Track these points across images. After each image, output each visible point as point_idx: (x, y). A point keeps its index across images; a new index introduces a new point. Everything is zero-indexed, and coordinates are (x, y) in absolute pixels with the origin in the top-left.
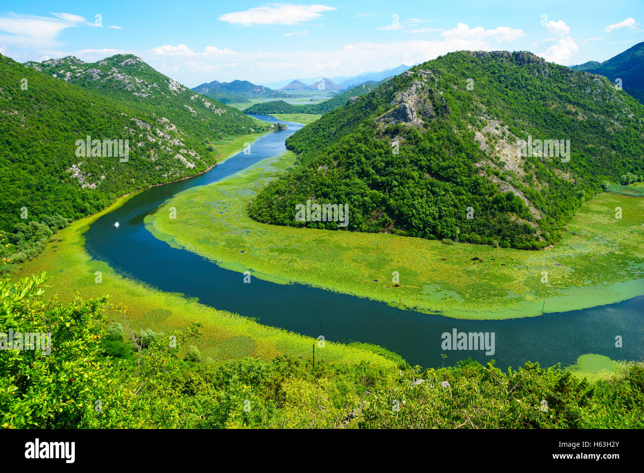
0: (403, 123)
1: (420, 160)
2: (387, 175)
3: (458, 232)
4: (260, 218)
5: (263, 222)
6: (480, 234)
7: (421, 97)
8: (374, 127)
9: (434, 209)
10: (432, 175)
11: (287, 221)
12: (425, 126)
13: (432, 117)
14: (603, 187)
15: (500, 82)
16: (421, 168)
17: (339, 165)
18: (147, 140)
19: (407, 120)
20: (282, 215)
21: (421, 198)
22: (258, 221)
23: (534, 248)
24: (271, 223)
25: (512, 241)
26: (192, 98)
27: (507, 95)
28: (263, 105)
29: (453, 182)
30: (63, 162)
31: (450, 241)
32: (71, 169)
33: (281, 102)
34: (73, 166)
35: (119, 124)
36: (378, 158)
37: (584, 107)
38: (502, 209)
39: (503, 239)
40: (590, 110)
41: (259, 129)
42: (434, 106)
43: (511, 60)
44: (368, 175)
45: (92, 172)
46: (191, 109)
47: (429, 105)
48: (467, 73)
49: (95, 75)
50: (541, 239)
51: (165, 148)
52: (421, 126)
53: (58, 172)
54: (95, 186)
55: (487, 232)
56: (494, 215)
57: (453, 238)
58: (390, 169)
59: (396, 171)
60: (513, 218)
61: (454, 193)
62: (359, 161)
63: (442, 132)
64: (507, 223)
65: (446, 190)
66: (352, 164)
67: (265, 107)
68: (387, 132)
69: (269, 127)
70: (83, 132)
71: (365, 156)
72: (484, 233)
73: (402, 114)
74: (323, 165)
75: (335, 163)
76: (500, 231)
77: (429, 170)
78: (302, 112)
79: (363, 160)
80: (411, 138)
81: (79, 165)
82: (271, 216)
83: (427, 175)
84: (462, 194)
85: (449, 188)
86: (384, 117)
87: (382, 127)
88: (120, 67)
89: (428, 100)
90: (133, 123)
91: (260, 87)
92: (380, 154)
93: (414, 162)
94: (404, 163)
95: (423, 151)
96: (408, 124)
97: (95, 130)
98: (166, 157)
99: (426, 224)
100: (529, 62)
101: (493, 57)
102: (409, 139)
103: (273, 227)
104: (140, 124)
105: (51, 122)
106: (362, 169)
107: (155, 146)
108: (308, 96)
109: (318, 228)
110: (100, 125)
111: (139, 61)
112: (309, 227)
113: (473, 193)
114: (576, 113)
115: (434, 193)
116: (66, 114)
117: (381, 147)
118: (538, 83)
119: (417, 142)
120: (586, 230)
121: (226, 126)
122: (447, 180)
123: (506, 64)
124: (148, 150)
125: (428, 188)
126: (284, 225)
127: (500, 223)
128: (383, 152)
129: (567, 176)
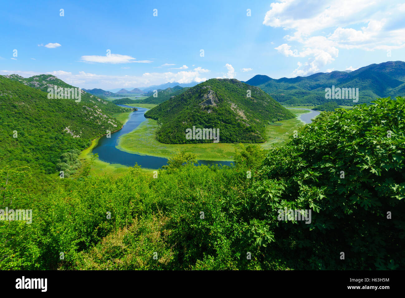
0: (211, 105)
1: (220, 117)
2: (209, 123)
3: (238, 140)
4: (166, 142)
5: (168, 143)
6: (245, 140)
7: (214, 96)
8: (200, 107)
9: (228, 133)
10: (224, 122)
11: (178, 142)
12: (217, 106)
13: (218, 103)
14: (268, 123)
15: (228, 90)
16: (220, 120)
17: (191, 121)
18: (94, 115)
19: (211, 104)
20: (175, 140)
21: (223, 130)
22: (165, 143)
23: (262, 142)
24: (172, 144)
25: (255, 141)
26: (91, 97)
27: (232, 94)
28: (119, 100)
29: (231, 124)
30: (61, 127)
31: (236, 143)
32: (65, 129)
34: (66, 128)
35: (78, 108)
36: (205, 117)
37: (255, 98)
38: (249, 131)
39: (252, 140)
40: (257, 99)
41: (127, 110)
42: (218, 99)
43: (230, 82)
44: (203, 124)
45: (76, 130)
46: (93, 102)
47: (217, 99)
48: (218, 86)
49: (36, 85)
50: (263, 140)
51: (103, 119)
52: (216, 106)
53: (59, 131)
54: (79, 137)
55: (247, 139)
56: (247, 134)
57: (237, 142)
58: (210, 121)
59: (213, 122)
60: (253, 134)
61: (233, 127)
62: (198, 119)
63: (224, 108)
64: (252, 135)
65: (230, 127)
66: (196, 120)
67: (121, 101)
68: (205, 108)
70: (62, 113)
71: (200, 117)
72: (246, 139)
73: (209, 102)
74: (184, 121)
75: (189, 120)
76: (251, 138)
77: (223, 121)
78: (138, 103)
79: (200, 118)
80: (214, 110)
81: (69, 127)
82: (170, 141)
83: (222, 123)
84: (235, 128)
85: (231, 126)
86: (203, 103)
87: (203, 107)
88: (47, 81)
89: (216, 97)
90: (85, 108)
91: (108, 92)
92: (205, 116)
93: (218, 118)
94: (215, 119)
95: (219, 114)
96: (212, 105)
97: (68, 112)
98: (104, 123)
99: (227, 138)
100: (236, 83)
101: (224, 81)
102: (213, 110)
104: (88, 108)
106: (200, 122)
107: (98, 118)
109: (190, 143)
110: (70, 109)
111: (57, 78)
112: (187, 144)
113: (238, 127)
114: (254, 100)
115: (227, 128)
116: (49, 104)
117: (205, 114)
118: (240, 90)
119: (216, 111)
120: (272, 136)
121: (113, 109)
122: (229, 123)
123: (229, 83)
124: (96, 120)
125: (224, 127)
126: (177, 144)
127: (250, 136)
128: (206, 115)
129: (258, 120)
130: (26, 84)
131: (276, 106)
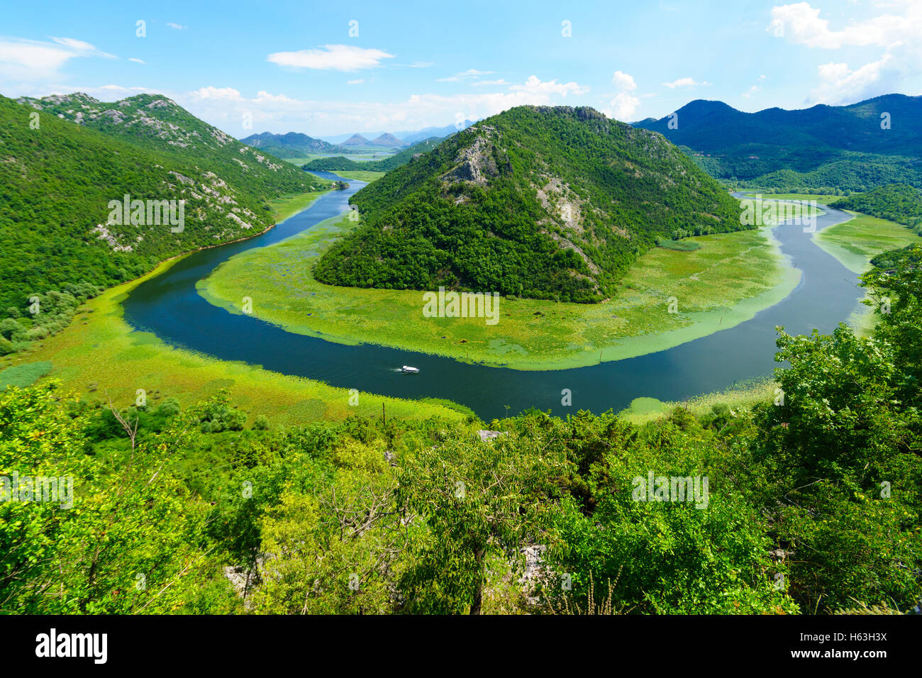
0: (467, 182)
1: (484, 219)
2: (451, 234)
3: (522, 288)
4: (325, 280)
5: (329, 284)
6: (542, 290)
7: (485, 155)
8: (439, 185)
9: (498, 267)
10: (496, 234)
11: (354, 282)
12: (489, 184)
13: (495, 175)
14: (656, 242)
15: (562, 139)
16: (485, 227)
17: (404, 224)
18: (191, 197)
19: (471, 178)
20: (348, 277)
21: (486, 255)
22: (324, 283)
23: (592, 302)
24: (338, 285)
25: (572, 296)
26: (242, 150)
27: (568, 152)
28: (323, 161)
29: (516, 240)
30: (85, 222)
31: (514, 297)
32: (97, 229)
33: (343, 158)
34: (99, 225)
35: (153, 177)
36: (443, 217)
37: (641, 164)
38: (562, 266)
39: (563, 294)
40: (647, 167)
41: (320, 187)
42: (497, 164)
43: (574, 116)
44: (433, 234)
45: (125, 233)
46: (241, 163)
47: (492, 163)
48: (530, 129)
49: (115, 118)
50: (599, 293)
51: (214, 206)
52: (485, 185)
53: (79, 232)
54: (131, 249)
55: (548, 287)
56: (554, 271)
57: (516, 294)
58: (455, 228)
59: (461, 230)
60: (573, 273)
61: (517, 250)
62: (424, 221)
63: (505, 190)
64: (567, 278)
65: (509, 248)
66: (417, 223)
67: (325, 164)
68: (451, 191)
69: (330, 185)
70: (108, 187)
71: (430, 215)
72: (545, 289)
73: (465, 172)
74: (388, 224)
75: (400, 223)
76: (560, 286)
77: (493, 228)
78: (365, 169)
79: (428, 219)
80: (475, 196)
81: (107, 224)
82: (337, 277)
83: (491, 234)
84: (524, 252)
85: (512, 247)
86: (449, 175)
87: (446, 185)
88: (149, 110)
89: (492, 158)
90: (172, 178)
91: (319, 141)
92: (445, 213)
93: (479, 221)
94: (468, 222)
95: (487, 210)
96: (472, 183)
97: (123, 184)
98: (216, 216)
99: (491, 281)
100: (590, 118)
101: (556, 113)
102: (473, 197)
103: (340, 289)
104: (180, 178)
105: (63, 173)
106: (427, 228)
107: (202, 203)
108: (369, 152)
109: (386, 288)
110: (130, 178)
111: (171, 104)
112: (377, 288)
113: (535, 251)
114: (634, 170)
115: (498, 251)
116: (82, 164)
117: (446, 206)
118: (598, 140)
119: (481, 201)
120: (639, 283)
121: (283, 183)
122: (510, 238)
123: (569, 120)
124: (193, 208)
125: (492, 247)
126: (352, 286)
127: (560, 278)
128: (448, 211)
129: (623, 233)
130: (95, 116)
131: (701, 192)
